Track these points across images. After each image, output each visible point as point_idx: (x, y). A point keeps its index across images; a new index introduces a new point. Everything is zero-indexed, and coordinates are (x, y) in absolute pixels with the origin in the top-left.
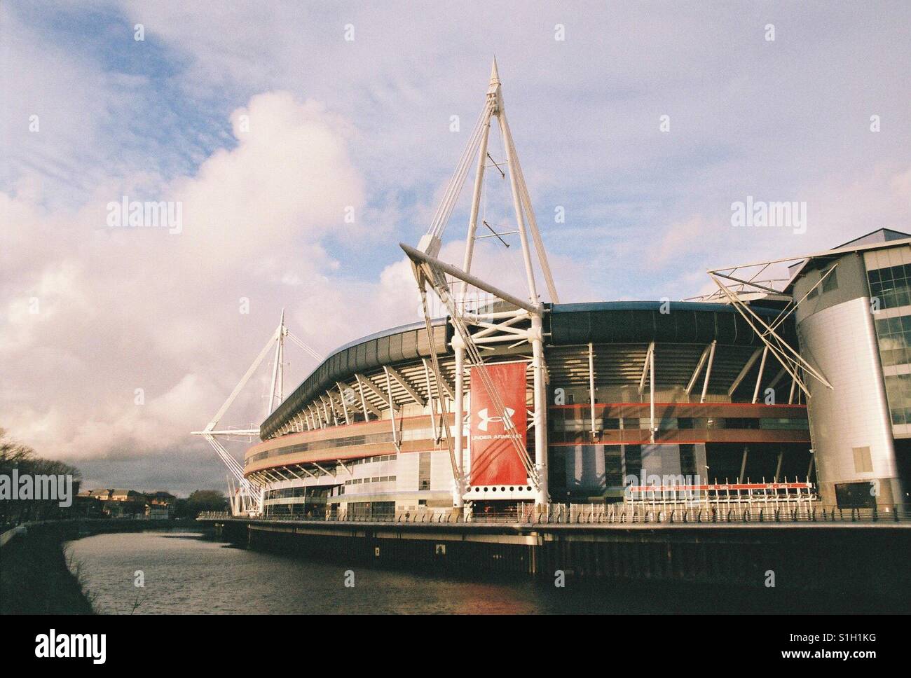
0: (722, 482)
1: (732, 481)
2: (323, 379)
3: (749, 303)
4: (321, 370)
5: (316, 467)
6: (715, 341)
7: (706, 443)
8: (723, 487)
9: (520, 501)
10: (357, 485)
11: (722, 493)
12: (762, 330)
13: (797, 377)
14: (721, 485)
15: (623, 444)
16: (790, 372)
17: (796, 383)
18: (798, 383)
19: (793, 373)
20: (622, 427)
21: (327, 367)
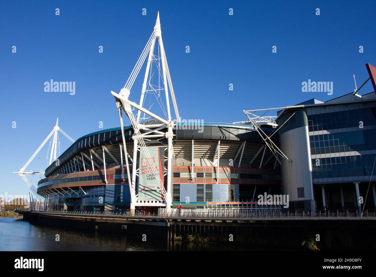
0: (245, 201)
1: (249, 201)
2: (75, 150)
3: (260, 126)
4: (73, 146)
5: (70, 190)
6: (245, 142)
7: (240, 184)
8: (245, 203)
9: (159, 207)
10: (87, 198)
11: (245, 205)
12: (265, 137)
13: (278, 158)
14: (245, 202)
15: (205, 184)
16: (275, 155)
17: (277, 160)
18: (278, 160)
19: (276, 156)
20: (204, 176)
21: (76, 145)
